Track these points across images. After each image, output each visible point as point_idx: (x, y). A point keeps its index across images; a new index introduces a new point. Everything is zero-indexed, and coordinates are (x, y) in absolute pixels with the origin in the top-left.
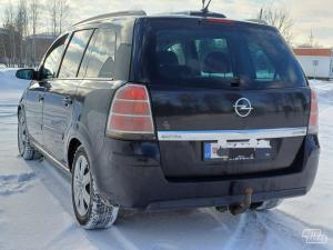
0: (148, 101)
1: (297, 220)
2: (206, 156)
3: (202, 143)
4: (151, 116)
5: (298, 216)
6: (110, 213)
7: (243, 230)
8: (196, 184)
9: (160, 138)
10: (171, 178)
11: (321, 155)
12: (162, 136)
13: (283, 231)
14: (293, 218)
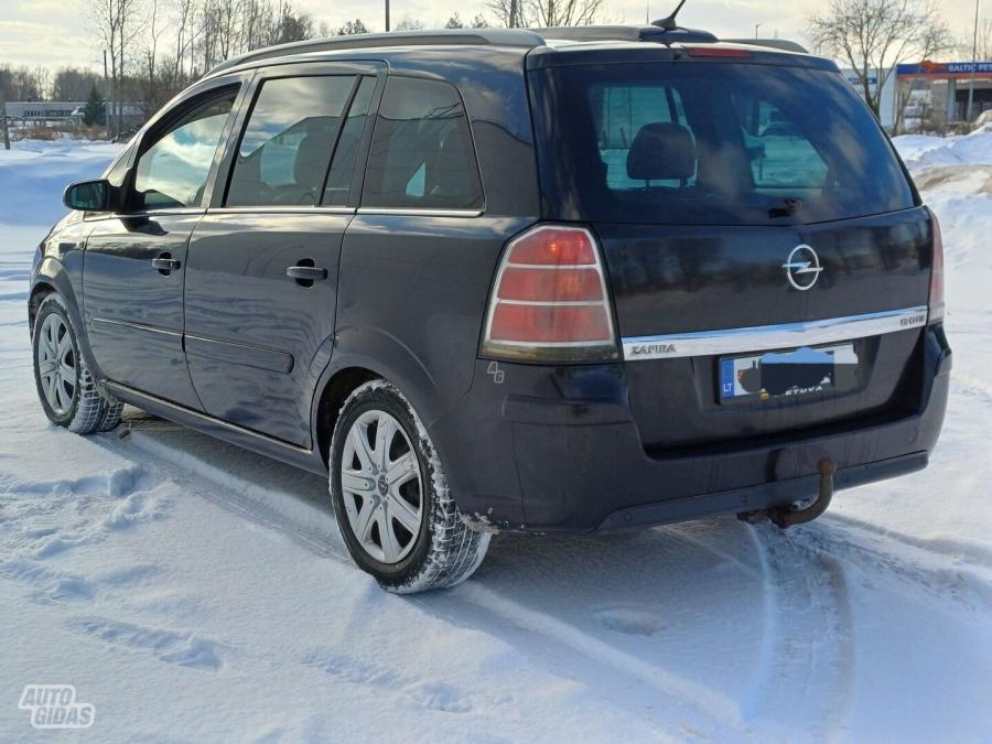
0: (598, 267)
1: (881, 532)
2: (724, 390)
3: (715, 361)
4: (605, 303)
5: (878, 523)
6: (474, 549)
7: (775, 566)
8: (709, 459)
9: (628, 356)
10: (656, 450)
11: (952, 373)
12: (632, 348)
13: (866, 558)
14: (869, 528)
